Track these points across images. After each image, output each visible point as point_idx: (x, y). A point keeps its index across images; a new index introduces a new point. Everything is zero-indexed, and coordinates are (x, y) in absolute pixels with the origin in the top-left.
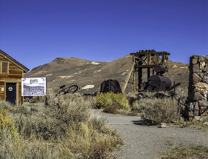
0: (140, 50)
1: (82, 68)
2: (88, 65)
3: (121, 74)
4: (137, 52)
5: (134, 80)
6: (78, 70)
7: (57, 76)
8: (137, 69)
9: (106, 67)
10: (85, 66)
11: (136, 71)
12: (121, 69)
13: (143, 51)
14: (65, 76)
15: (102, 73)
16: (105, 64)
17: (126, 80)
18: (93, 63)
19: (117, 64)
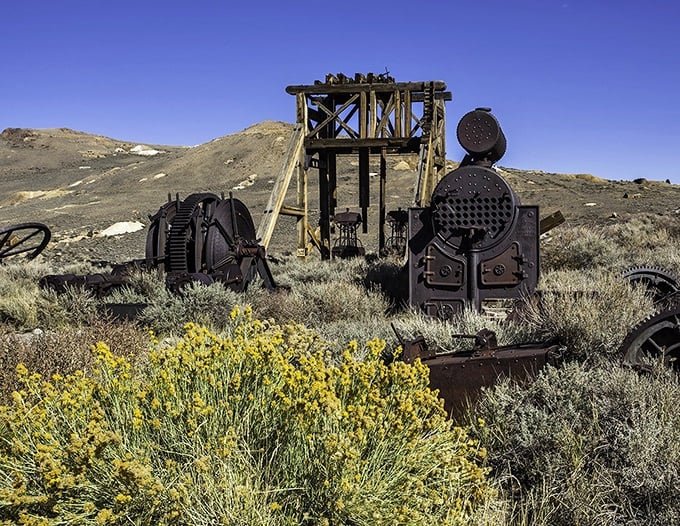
0: (331, 75)
1: (99, 164)
2: (121, 156)
3: (231, 188)
4: (317, 82)
5: (306, 201)
6: (86, 173)
7: (10, 193)
8: (316, 156)
9: (182, 163)
10: (110, 160)
11: (311, 165)
12: (232, 171)
13: (341, 76)
14: (40, 193)
15: (167, 182)
16: (178, 153)
17: (270, 202)
18: (138, 149)
19: (219, 153)
